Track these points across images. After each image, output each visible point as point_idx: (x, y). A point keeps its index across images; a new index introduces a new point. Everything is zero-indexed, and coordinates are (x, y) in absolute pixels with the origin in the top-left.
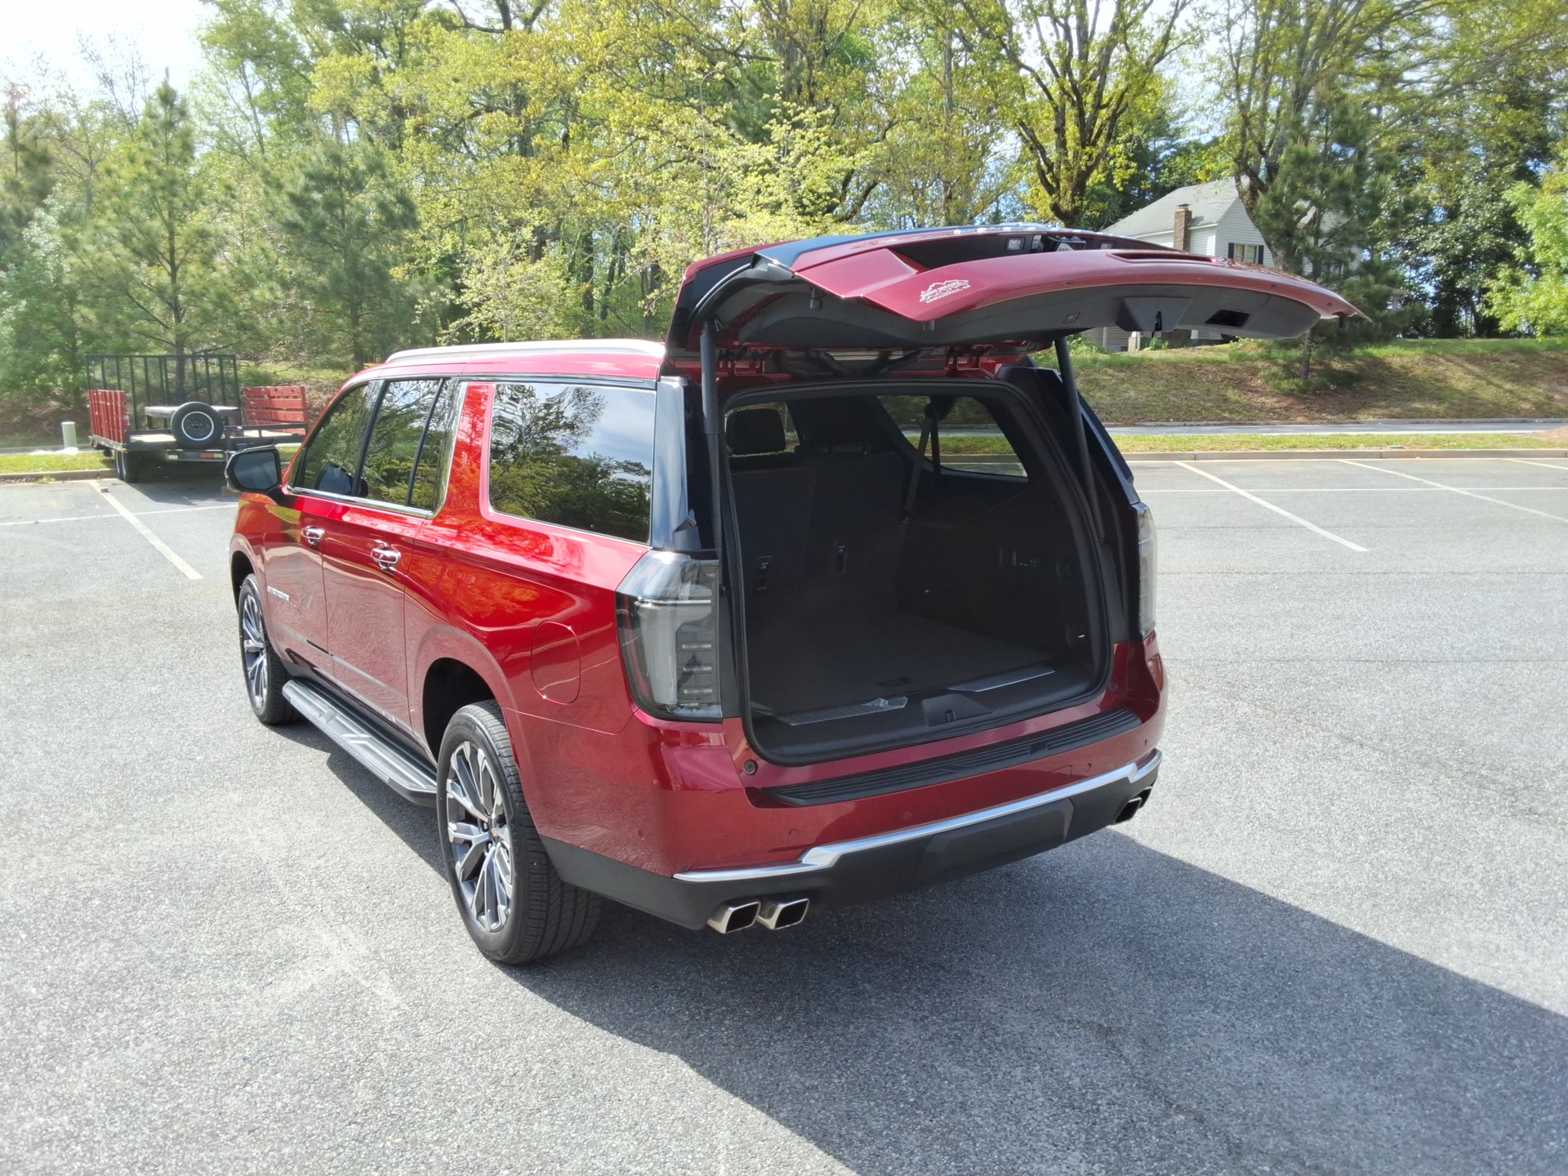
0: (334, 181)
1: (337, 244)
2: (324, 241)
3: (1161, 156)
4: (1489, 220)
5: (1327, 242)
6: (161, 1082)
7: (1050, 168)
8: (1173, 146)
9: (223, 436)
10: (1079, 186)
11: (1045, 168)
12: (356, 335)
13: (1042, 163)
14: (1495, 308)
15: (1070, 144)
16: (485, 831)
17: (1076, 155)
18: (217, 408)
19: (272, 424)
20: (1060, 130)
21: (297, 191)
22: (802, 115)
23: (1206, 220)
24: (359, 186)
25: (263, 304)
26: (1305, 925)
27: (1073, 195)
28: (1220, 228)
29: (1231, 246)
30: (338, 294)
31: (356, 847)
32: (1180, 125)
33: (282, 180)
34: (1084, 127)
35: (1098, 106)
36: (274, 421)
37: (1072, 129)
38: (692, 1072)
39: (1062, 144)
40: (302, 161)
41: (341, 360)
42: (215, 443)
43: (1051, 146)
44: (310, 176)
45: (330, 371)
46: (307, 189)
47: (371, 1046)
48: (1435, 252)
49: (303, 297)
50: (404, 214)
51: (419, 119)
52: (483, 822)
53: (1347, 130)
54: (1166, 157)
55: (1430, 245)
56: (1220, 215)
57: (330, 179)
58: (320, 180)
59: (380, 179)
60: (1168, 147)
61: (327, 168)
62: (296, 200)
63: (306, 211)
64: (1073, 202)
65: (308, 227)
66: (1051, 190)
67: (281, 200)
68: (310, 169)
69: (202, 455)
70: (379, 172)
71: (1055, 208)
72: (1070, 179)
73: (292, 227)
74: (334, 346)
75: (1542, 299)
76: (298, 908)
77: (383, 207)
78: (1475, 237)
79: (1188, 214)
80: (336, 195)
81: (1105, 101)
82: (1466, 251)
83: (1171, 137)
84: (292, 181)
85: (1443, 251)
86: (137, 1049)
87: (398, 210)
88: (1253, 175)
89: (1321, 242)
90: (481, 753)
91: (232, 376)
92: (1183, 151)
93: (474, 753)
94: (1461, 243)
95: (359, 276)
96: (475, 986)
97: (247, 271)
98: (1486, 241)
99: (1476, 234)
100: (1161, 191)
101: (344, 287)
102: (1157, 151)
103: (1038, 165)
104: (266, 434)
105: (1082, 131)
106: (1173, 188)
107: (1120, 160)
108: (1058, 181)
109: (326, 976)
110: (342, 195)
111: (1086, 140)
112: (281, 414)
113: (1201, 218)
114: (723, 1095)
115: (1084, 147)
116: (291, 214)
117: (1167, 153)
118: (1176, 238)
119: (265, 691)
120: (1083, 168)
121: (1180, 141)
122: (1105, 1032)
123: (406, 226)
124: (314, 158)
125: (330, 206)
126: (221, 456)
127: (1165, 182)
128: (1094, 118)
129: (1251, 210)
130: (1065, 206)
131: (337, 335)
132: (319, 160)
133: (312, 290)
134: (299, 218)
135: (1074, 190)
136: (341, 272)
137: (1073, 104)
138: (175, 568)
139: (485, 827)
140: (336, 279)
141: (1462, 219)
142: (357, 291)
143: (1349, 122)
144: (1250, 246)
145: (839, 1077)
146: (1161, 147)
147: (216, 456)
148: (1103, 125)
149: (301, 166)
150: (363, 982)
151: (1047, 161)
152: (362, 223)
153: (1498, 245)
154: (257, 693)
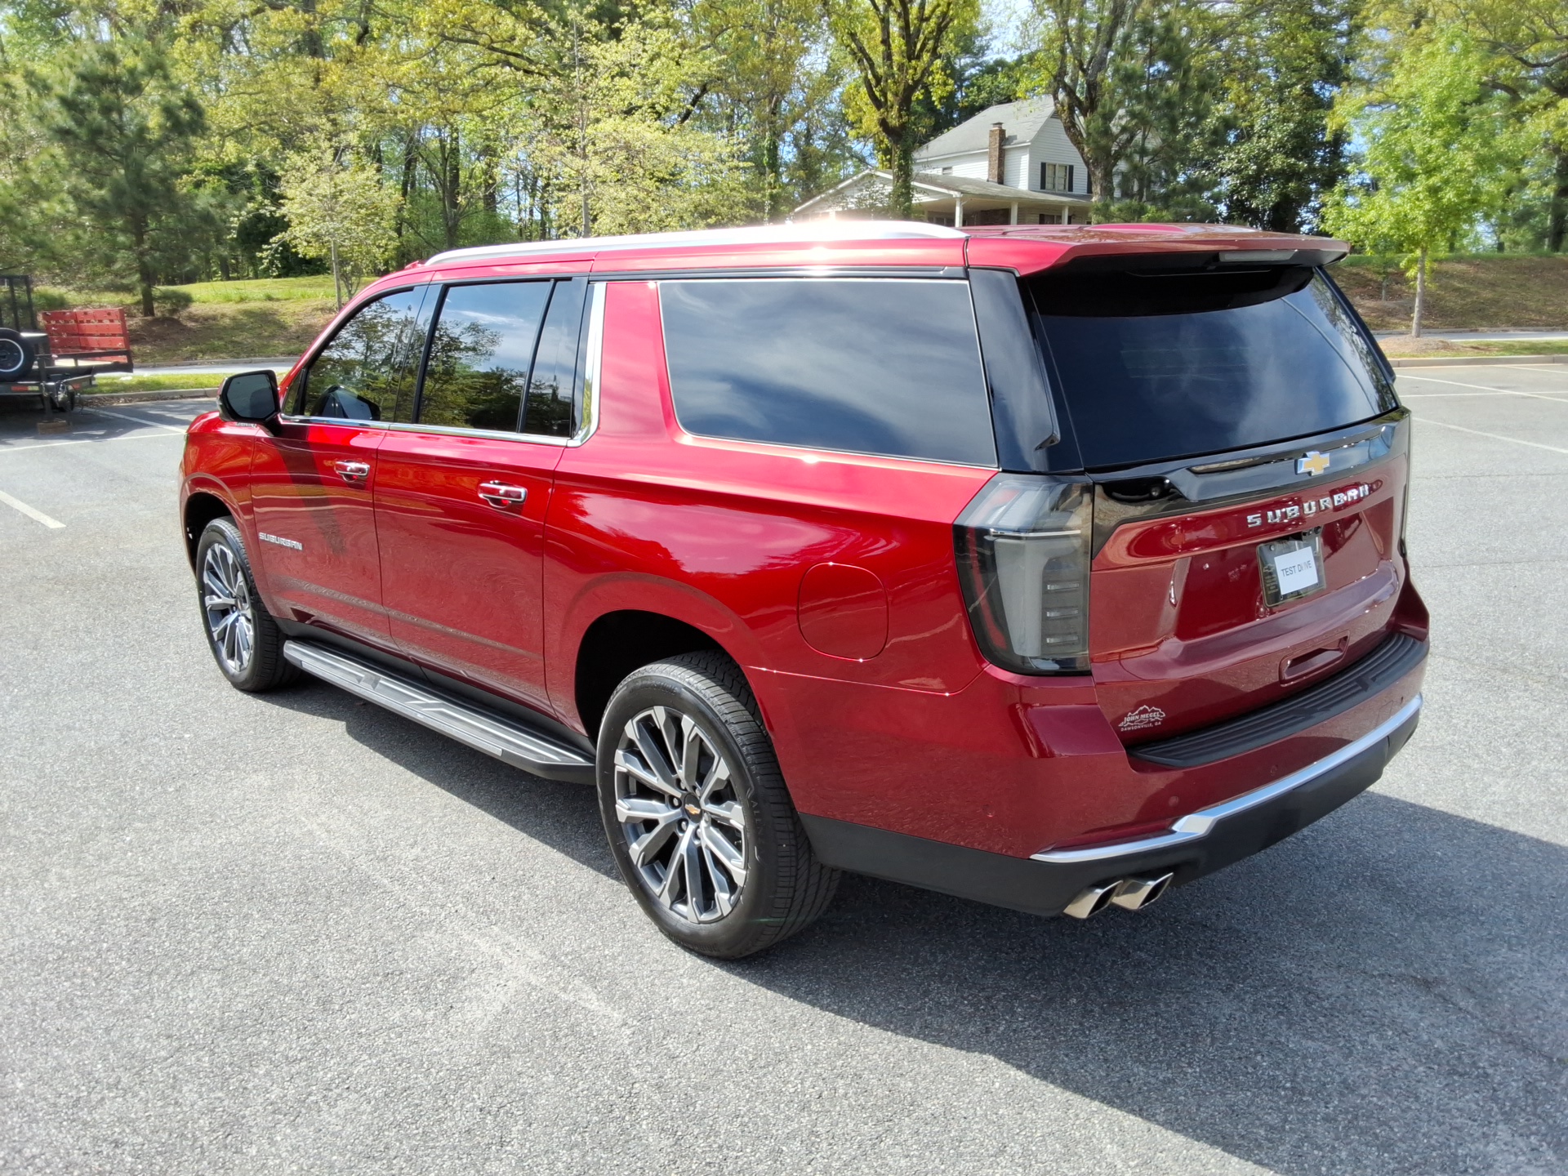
0: (110, 82)
1: (116, 153)
2: (101, 150)
3: (967, 74)
4: (1280, 141)
5: (1153, 160)
6: (392, 1153)
7: (878, 79)
8: (979, 64)
9: (35, 367)
10: (905, 101)
11: (873, 82)
12: (142, 254)
13: (870, 76)
14: (1330, 222)
15: (896, 58)
16: (674, 807)
17: (901, 67)
18: (25, 335)
19: (81, 351)
20: (886, 42)
21: (69, 93)
22: (652, 14)
23: (1019, 139)
24: (136, 89)
25: (53, 218)
26: (1522, 846)
27: (900, 110)
28: (1033, 148)
29: (1043, 166)
30: (120, 209)
31: (448, 830)
32: (984, 43)
33: (49, 81)
34: (909, 36)
35: (922, 19)
36: (84, 348)
37: (897, 43)
38: (1021, 1075)
39: (888, 56)
40: (70, 60)
41: (125, 281)
42: (26, 373)
43: (878, 59)
44: (83, 77)
45: (112, 294)
46: (79, 91)
47: (623, 1076)
48: (1231, 172)
49: (81, 213)
50: (192, 118)
51: (196, 15)
52: (672, 797)
53: (1172, 48)
54: (972, 76)
55: (1227, 165)
56: (1033, 134)
57: (104, 80)
58: (93, 81)
59: (161, 81)
60: (973, 66)
61: (102, 68)
62: (68, 104)
63: (79, 116)
64: (900, 116)
65: (82, 133)
66: (878, 104)
67: (52, 105)
68: (81, 69)
69: (13, 388)
70: (161, 73)
71: (883, 123)
72: (896, 94)
73: (63, 134)
74: (117, 266)
75: (1373, 213)
76: (426, 910)
77: (168, 111)
78: (1267, 158)
79: (1002, 132)
80: (112, 97)
81: (927, 12)
82: (1260, 171)
83: (975, 55)
84: (62, 83)
85: (1238, 171)
86: (334, 1111)
87: (185, 115)
88: (1070, 92)
89: (1146, 160)
90: (687, 722)
91: (24, 298)
92: (991, 70)
93: (675, 721)
94: (1255, 164)
95: (146, 189)
96: (699, 989)
97: (36, 181)
98: (1278, 161)
99: (1269, 155)
100: (971, 111)
101: (127, 202)
102: (963, 69)
103: (866, 78)
104: (82, 363)
105: (908, 44)
106: (982, 108)
107: (938, 76)
108: (885, 95)
109: (512, 991)
110: (118, 98)
111: (911, 55)
112: (93, 341)
113: (1015, 137)
114: (1077, 1100)
115: (910, 60)
116: (63, 119)
117: (973, 71)
118: (991, 157)
119: (246, 655)
120: (910, 82)
121: (985, 59)
122: (1427, 985)
123: (194, 133)
124: (85, 57)
125: (106, 110)
126: (36, 388)
127: (974, 101)
128: (918, 30)
129: (1071, 127)
130: (894, 121)
131: (122, 253)
132: (91, 59)
133: (91, 204)
134: (73, 123)
135: (901, 105)
136: (123, 182)
137: (899, 16)
138: (25, 516)
139: (676, 802)
140: (118, 192)
141: (1255, 139)
142: (142, 205)
143: (1173, 40)
144: (1060, 166)
145: (1190, 1064)
146: (967, 65)
147: (30, 388)
148: (926, 39)
149: (71, 66)
150: (563, 996)
151: (875, 75)
152: (143, 130)
153: (1289, 165)
154: (231, 656)
